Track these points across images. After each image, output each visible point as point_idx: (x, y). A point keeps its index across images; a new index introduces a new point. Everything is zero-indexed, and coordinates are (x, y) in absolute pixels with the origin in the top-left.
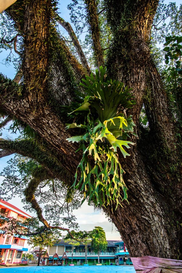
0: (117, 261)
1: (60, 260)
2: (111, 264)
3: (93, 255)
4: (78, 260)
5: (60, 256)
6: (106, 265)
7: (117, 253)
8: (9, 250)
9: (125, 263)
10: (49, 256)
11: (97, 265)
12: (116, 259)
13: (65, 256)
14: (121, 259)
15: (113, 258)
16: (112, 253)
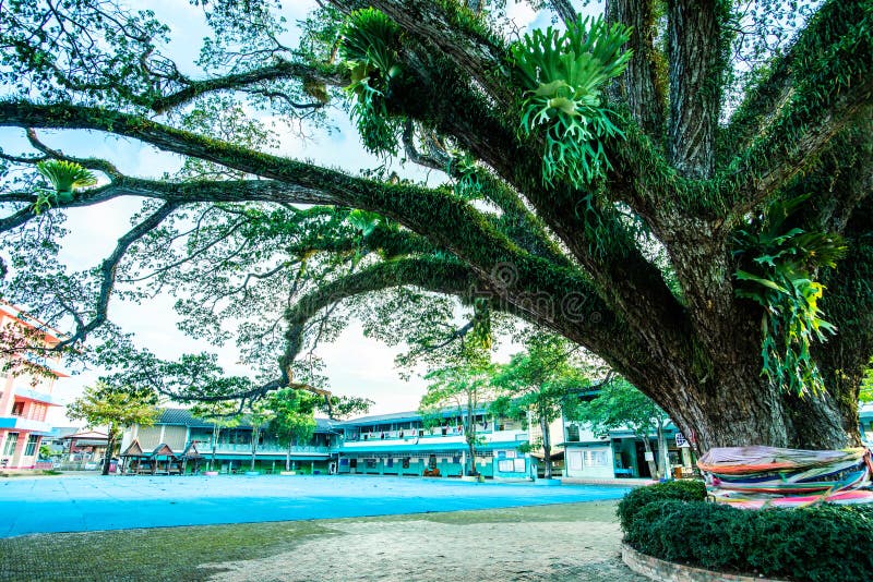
0: (333, 466)
1: (177, 461)
2: (316, 473)
3: (271, 451)
4: (226, 462)
5: (177, 451)
6: (302, 474)
7: (337, 449)
8: (6, 433)
9: (353, 470)
10: (144, 451)
11: (283, 473)
12: (332, 461)
13: (192, 451)
14: (345, 462)
15: (325, 459)
16: (321, 448)
